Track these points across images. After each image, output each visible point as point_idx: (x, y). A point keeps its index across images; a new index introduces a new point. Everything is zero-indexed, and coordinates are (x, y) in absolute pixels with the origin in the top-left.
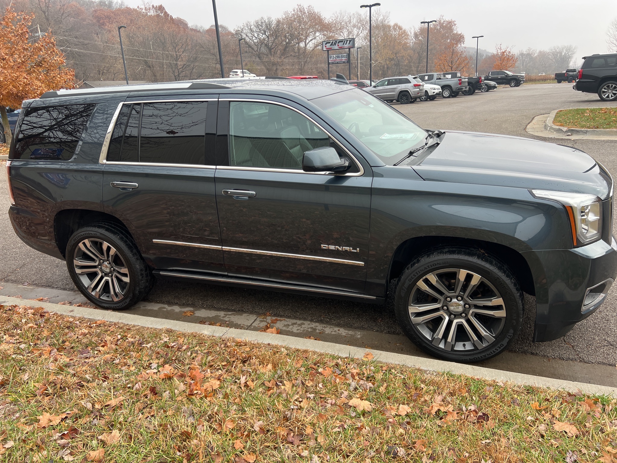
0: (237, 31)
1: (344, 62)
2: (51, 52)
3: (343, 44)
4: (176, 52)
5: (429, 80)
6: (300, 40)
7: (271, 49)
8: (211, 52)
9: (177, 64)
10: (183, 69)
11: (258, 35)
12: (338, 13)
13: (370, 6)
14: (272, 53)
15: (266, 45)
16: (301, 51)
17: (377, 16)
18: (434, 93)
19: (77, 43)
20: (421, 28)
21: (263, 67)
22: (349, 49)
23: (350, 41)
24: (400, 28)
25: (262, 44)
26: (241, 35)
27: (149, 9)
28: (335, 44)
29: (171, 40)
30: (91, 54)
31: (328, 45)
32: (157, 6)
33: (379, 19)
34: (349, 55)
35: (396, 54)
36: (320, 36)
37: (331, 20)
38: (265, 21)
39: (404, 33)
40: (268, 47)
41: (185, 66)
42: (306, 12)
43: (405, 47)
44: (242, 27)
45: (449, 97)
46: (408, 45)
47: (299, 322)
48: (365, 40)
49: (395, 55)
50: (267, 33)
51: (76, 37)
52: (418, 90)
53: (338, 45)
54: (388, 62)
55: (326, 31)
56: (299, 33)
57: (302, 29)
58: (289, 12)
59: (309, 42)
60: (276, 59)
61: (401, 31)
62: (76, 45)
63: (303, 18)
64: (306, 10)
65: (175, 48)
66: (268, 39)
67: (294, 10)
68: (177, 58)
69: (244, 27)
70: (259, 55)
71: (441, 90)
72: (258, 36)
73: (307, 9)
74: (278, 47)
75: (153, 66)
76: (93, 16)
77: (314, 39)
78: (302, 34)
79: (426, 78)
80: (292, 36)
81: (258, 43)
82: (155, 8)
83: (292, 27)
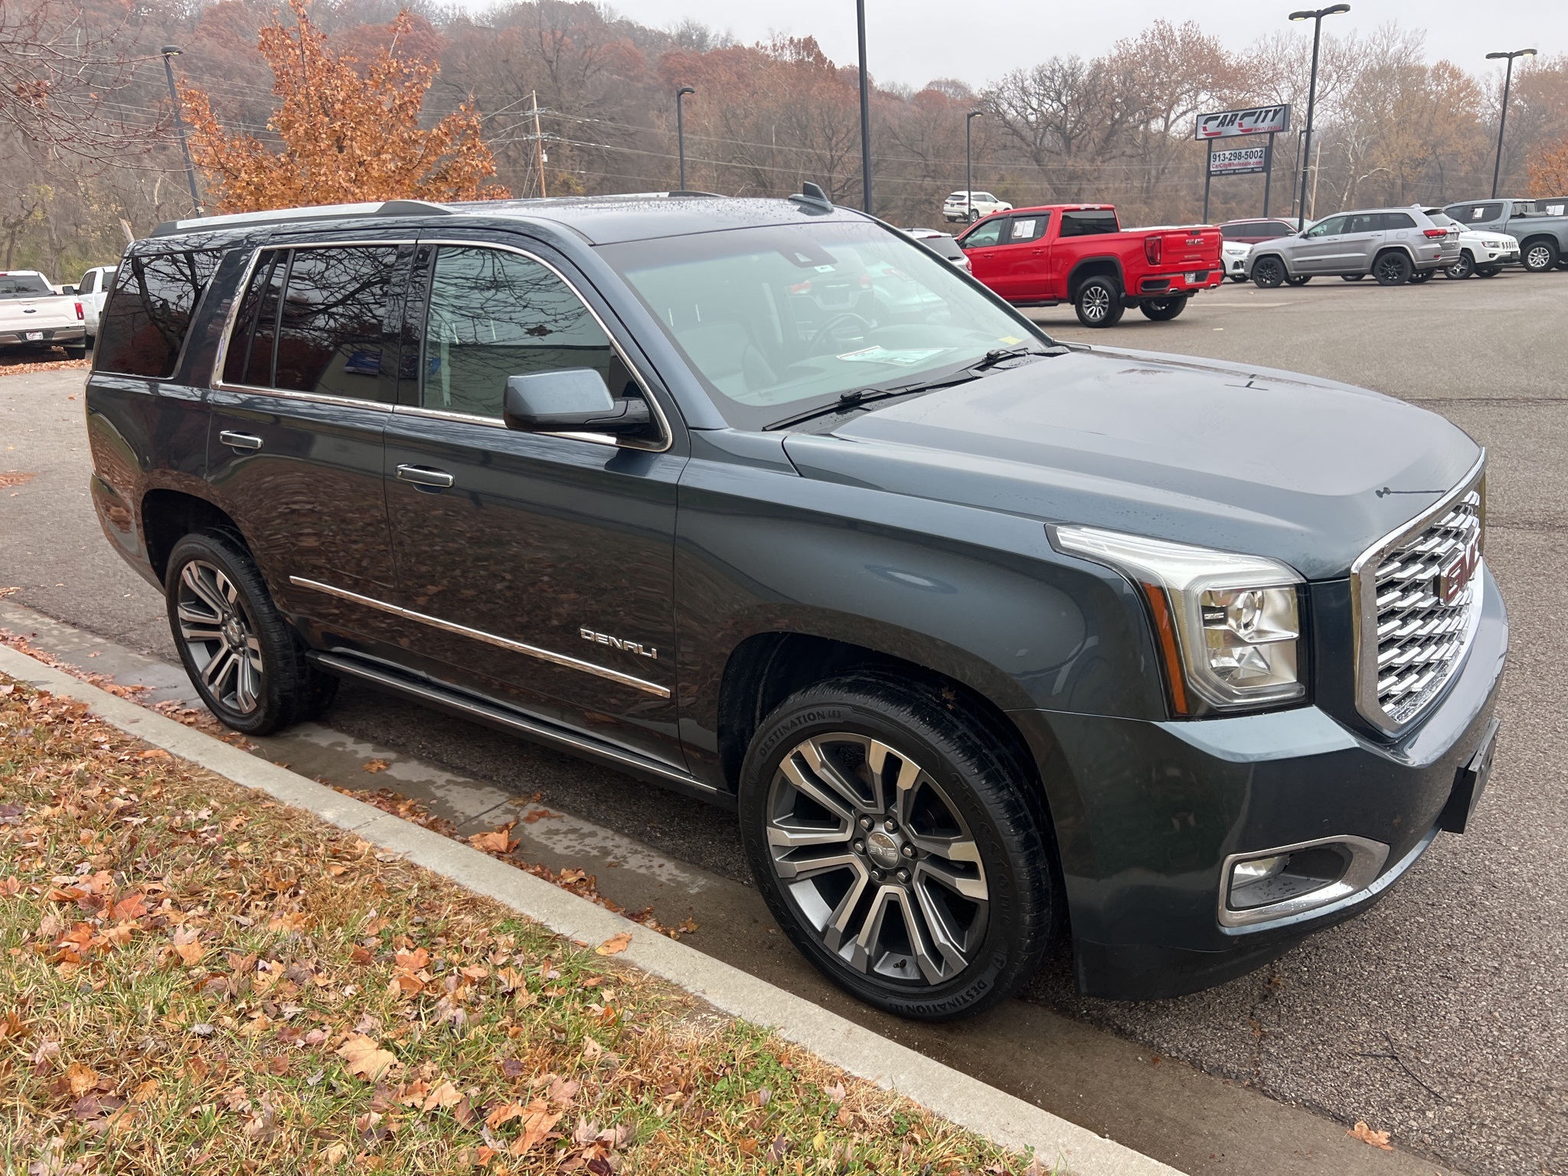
0: (987, 93)
1: (1253, 171)
2: (469, 149)
3: (1256, 122)
4: (831, 150)
5: (1486, 218)
6: (1153, 114)
7: (1070, 139)
8: (915, 149)
9: (830, 178)
10: (844, 191)
11: (1041, 103)
12: (1269, 39)
13: (1319, 15)
14: (1074, 149)
15: (1058, 128)
16: (1152, 143)
17: (1385, 41)
18: (1493, 255)
19: (612, 131)
20: (1523, 72)
21: (1046, 185)
22: (1272, 134)
23: (1276, 113)
24: (1455, 75)
25: (1049, 125)
26: (997, 105)
27: (782, 48)
28: (1232, 122)
29: (824, 120)
30: (639, 156)
31: (1212, 126)
32: (799, 41)
33: (1391, 51)
34: (1269, 150)
35: (1434, 147)
36: (1211, 101)
37: (1245, 58)
38: (1062, 67)
39: (1468, 90)
40: (1063, 134)
41: (850, 183)
42: (1178, 39)
43: (1467, 127)
44: (1001, 84)
45: (1545, 270)
46: (1478, 121)
47: (587, 827)
48: (1343, 109)
49: (1430, 151)
50: (1063, 99)
51: (612, 119)
52: (1438, 245)
53: (1240, 125)
54: (1406, 170)
55: (1228, 88)
56: (1151, 95)
57: (1162, 83)
58: (1132, 42)
59: (1178, 117)
60: (1082, 165)
61: (1456, 83)
62: (609, 135)
63: (1167, 56)
64: (1177, 33)
65: (831, 140)
66: (1066, 111)
67: (1144, 36)
68: (832, 163)
69: (1006, 84)
70: (1038, 153)
71: (1518, 249)
72: (1040, 105)
73: (1180, 30)
74: (1089, 133)
75: (771, 183)
76: (659, 69)
77: (1191, 109)
78: (1158, 98)
79: (1479, 213)
80: (1132, 104)
81: (1039, 124)
82: (795, 46)
83: (1133, 80)
